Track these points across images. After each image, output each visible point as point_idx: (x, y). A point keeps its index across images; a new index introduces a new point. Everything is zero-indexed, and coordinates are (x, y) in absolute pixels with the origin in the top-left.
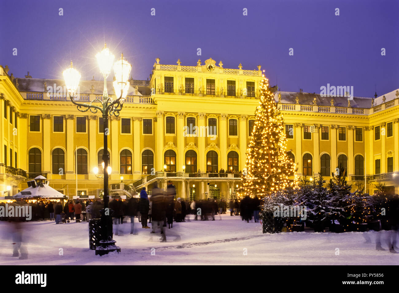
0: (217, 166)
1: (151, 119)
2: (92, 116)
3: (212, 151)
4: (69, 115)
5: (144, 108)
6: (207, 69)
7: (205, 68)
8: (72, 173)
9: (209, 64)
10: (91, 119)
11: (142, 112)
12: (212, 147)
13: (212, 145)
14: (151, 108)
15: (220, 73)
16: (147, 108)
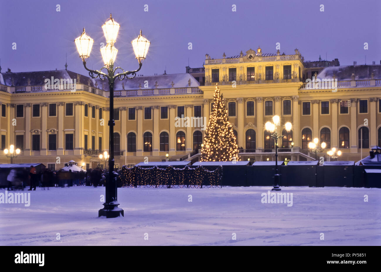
0: (255, 142)
1: (200, 105)
2: (155, 106)
3: (251, 130)
4: (139, 107)
5: (194, 97)
6: (248, 58)
7: (246, 58)
8: (141, 150)
9: (249, 54)
10: (155, 109)
11: (193, 100)
12: (251, 126)
13: (249, 125)
14: (199, 97)
15: (259, 61)
16: (197, 97)
